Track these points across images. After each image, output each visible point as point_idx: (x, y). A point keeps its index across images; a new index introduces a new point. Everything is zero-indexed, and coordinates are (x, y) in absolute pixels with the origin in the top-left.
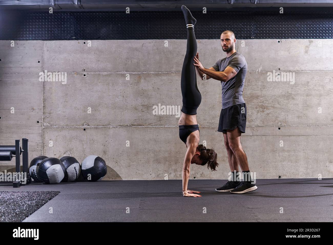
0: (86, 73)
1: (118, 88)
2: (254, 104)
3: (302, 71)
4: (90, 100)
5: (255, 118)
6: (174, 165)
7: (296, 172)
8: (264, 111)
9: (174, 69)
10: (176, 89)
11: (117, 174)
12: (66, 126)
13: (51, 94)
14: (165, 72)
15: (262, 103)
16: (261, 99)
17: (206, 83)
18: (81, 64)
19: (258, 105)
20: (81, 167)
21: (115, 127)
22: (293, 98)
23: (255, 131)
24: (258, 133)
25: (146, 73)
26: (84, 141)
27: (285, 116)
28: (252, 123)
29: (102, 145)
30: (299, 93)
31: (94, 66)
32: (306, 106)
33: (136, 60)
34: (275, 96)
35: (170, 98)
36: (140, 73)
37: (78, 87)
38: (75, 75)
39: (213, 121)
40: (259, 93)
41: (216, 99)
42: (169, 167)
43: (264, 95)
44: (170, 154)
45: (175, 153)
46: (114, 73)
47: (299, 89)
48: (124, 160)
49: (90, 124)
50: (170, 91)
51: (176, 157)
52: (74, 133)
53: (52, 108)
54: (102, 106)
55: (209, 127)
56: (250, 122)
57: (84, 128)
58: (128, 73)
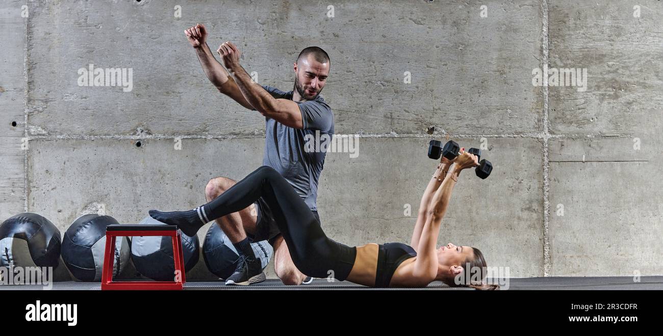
2: (592, 78)
4: (154, 66)
5: (595, 115)
8: (619, 94)
10: (384, 37)
12: (90, 135)
13: (49, 49)
15: (611, 74)
16: (610, 63)
17: (464, 20)
19: (604, 78)
21: (220, 137)
23: (593, 148)
24: (602, 155)
26: (136, 175)
28: (588, 127)
29: (186, 186)
34: (648, 55)
35: (366, 60)
37: (122, 31)
39: (482, 122)
40: (604, 47)
41: (491, 63)
43: (618, 53)
44: (366, 210)
45: (382, 207)
49: (152, 130)
50: (366, 42)
51: (383, 217)
52: (110, 154)
53: (52, 88)
54: (185, 83)
55: (471, 138)
56: (580, 124)
57: (138, 140)
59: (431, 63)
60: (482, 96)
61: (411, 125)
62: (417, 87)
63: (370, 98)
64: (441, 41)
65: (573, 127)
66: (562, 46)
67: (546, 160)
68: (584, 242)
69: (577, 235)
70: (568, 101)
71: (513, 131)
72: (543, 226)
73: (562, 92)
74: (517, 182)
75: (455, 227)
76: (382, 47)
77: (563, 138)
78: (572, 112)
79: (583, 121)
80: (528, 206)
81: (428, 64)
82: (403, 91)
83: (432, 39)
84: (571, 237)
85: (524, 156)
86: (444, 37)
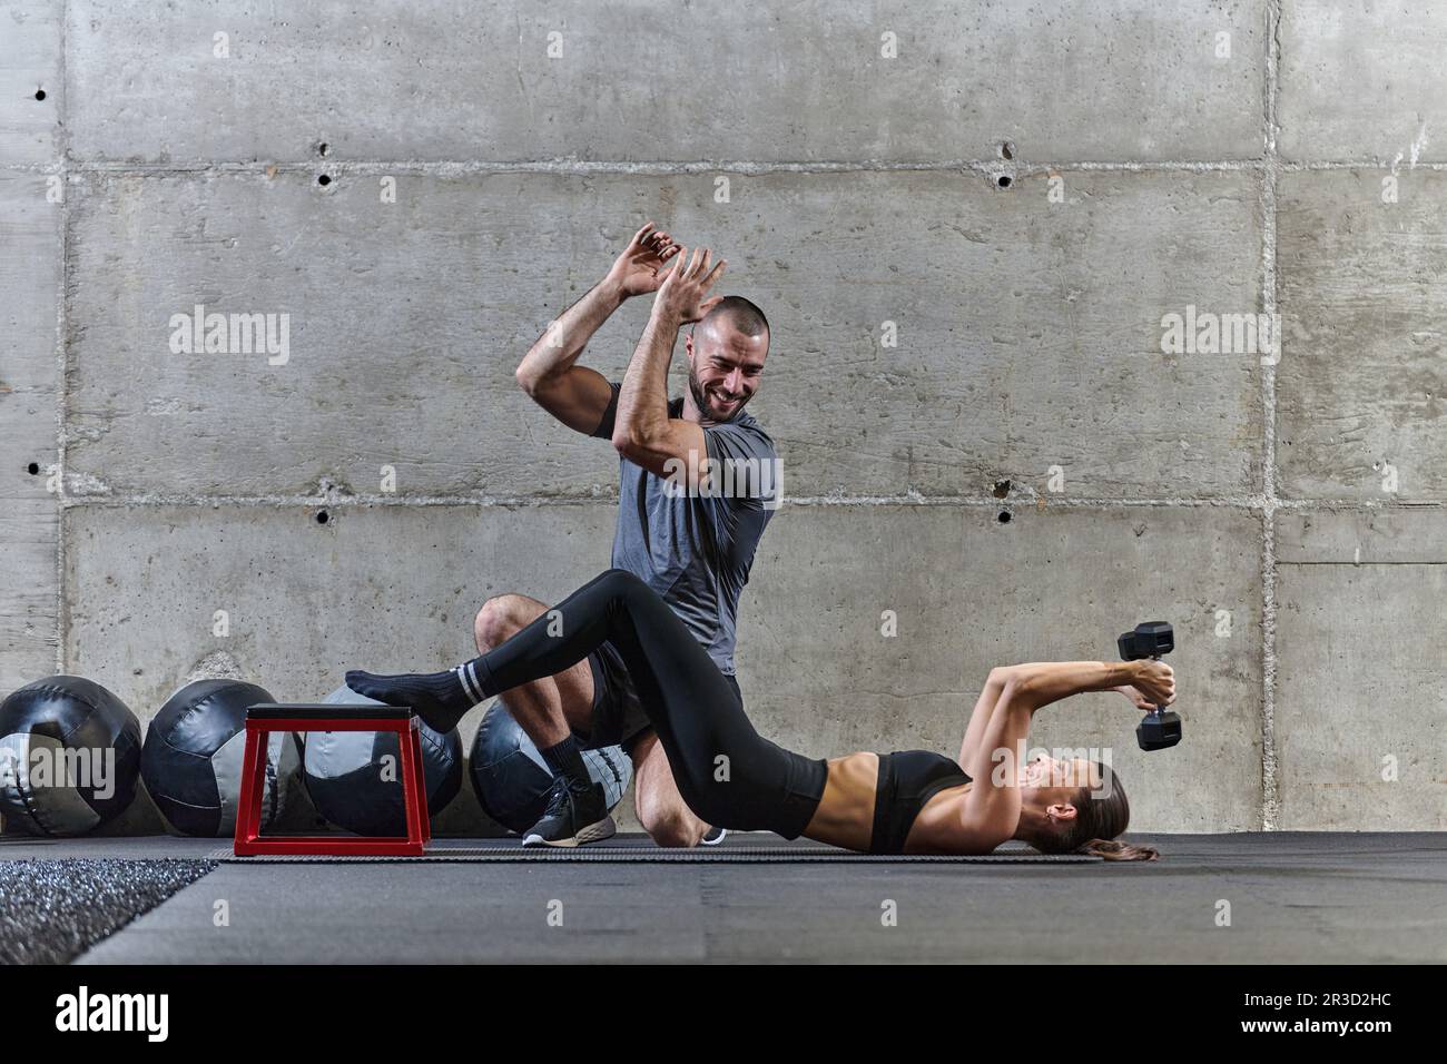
0: (333, 166)
1: (531, 258)
2: (1376, 368)
4: (361, 335)
5: (1384, 455)
8: (1439, 407)
9: (879, 146)
10: (895, 270)
12: (210, 495)
13: (116, 294)
14: (823, 166)
15: (1422, 360)
16: (1420, 335)
17: (1079, 231)
18: (305, 112)
19: (1405, 370)
21: (512, 501)
23: (1379, 531)
24: (1399, 548)
25: (709, 166)
26: (317, 589)
28: (1366, 484)
29: (432, 615)
31: (380, 126)
33: (646, 90)
35: (853, 324)
36: (668, 168)
37: (284, 252)
38: (264, 177)
39: (1121, 470)
40: (1406, 295)
43: (1438, 310)
44: (851, 674)
45: (887, 667)
46: (510, 166)
49: (354, 484)
50: (854, 282)
51: (889, 690)
52: (255, 540)
53: (122, 386)
54: (432, 374)
55: (1094, 507)
56: (1348, 475)
57: (320, 507)
58: (593, 171)
59: (1003, 332)
60: (1120, 409)
61: (957, 477)
62: (971, 389)
63: (862, 411)
64: (1027, 281)
65: (1333, 483)
66: (1308, 295)
67: (1270, 560)
68: (1357, 752)
69: (1341, 734)
70: (1320, 423)
71: (1193, 491)
72: (1261, 712)
73: (1307, 400)
74: (1202, 609)
75: (1057, 715)
76: (891, 294)
77: (1309, 508)
78: (1330, 447)
79: (1357, 469)
80: (1226, 667)
81: (995, 335)
82: (938, 398)
83: (1005, 277)
84: (1326, 737)
85: (1217, 550)
86: (1034, 271)
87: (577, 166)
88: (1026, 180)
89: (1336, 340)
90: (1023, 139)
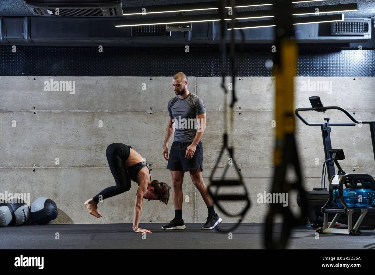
0: (36, 111)
1: (70, 126)
2: (213, 145)
3: (265, 110)
4: (41, 139)
5: (215, 159)
6: (129, 208)
7: (257, 216)
9: (129, 108)
10: (132, 128)
11: (69, 218)
12: (14, 167)
14: (120, 111)
15: (221, 143)
16: (221, 139)
18: (31, 102)
19: (218, 145)
20: (29, 209)
21: (67, 167)
22: (254, 138)
24: (217, 175)
25: (100, 111)
26: (33, 183)
27: (246, 157)
28: (212, 164)
29: (53, 187)
30: (260, 133)
31: (44, 104)
32: (268, 146)
33: (90, 98)
34: (235, 136)
35: (125, 137)
36: (93, 111)
37: (27, 126)
38: (24, 113)
42: (124, 210)
44: (125, 196)
45: (131, 195)
46: (67, 111)
47: (260, 129)
48: (76, 203)
49: (40, 164)
50: (125, 130)
51: (131, 199)
52: (22, 174)
54: (53, 146)
56: (208, 163)
57: (34, 169)
58: (81, 112)
62: (145, 148)
64: (154, 130)
65: (206, 164)
72: (194, 203)
76: (131, 132)
79: (210, 161)
81: (149, 139)
83: (151, 129)
86: (155, 128)
87: (78, 111)
88: (155, 114)
89: (206, 140)
90: (154, 106)
